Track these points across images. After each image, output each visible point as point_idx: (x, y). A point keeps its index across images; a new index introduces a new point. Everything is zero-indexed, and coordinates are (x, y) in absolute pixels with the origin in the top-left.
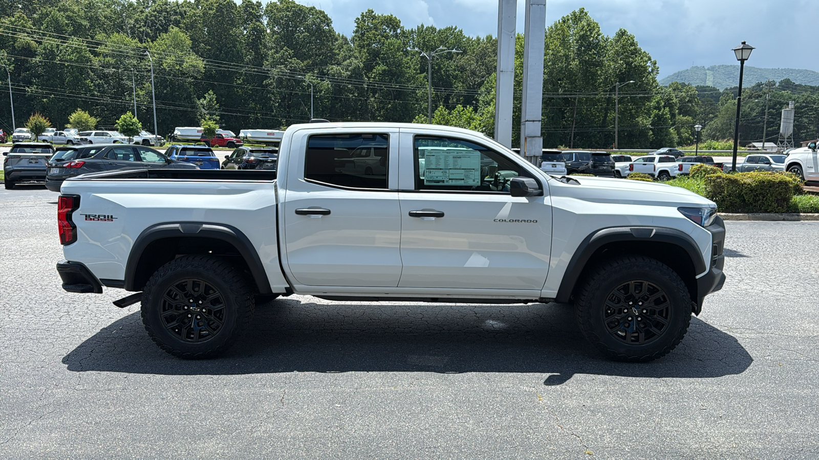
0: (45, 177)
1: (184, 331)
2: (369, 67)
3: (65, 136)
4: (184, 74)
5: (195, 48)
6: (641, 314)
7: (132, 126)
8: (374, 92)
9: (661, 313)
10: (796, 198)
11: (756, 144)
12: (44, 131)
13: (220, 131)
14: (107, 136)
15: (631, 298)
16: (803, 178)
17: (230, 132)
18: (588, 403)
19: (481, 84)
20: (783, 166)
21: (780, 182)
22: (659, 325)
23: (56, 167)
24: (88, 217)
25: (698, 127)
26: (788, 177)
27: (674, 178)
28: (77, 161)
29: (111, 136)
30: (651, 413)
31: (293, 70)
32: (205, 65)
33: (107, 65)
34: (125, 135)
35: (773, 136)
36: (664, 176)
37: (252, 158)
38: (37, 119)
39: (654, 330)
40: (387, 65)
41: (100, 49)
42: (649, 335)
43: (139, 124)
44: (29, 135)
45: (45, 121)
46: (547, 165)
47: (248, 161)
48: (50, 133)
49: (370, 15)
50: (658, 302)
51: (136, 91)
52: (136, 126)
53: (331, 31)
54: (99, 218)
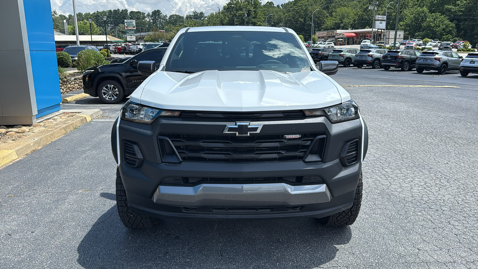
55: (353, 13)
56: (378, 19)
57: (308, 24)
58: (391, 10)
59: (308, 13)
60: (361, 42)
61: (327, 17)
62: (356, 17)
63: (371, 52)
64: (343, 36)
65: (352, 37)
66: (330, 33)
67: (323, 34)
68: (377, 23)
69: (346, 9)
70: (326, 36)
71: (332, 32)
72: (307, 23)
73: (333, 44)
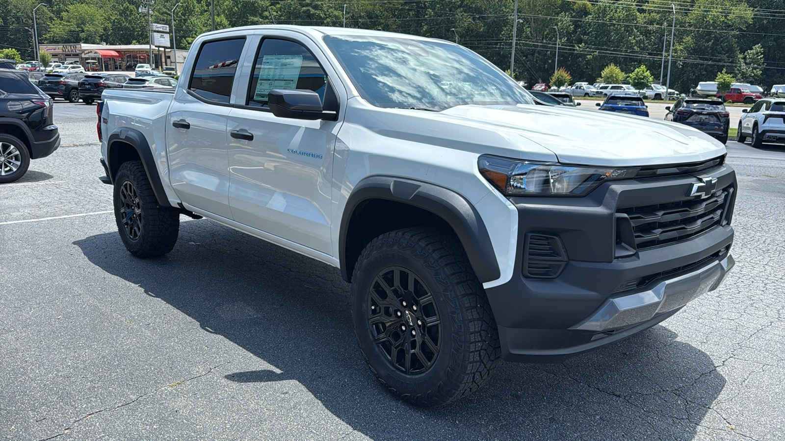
3: (584, 89)
4: (729, 26)
7: (643, 79)
14: (621, 89)
17: (758, 87)
24: (103, 121)
29: (624, 90)
32: (755, 15)
34: (636, 89)
43: (651, 78)
45: (566, 75)
51: (673, 46)
52: (647, 80)
55: (102, 16)
56: (157, 29)
57: (12, 29)
58: (167, 17)
59: (9, 7)
60: (136, 67)
61: (51, 18)
62: (108, 23)
63: (147, 82)
64: (96, 55)
65: (112, 58)
66: (69, 48)
67: (55, 49)
68: (157, 36)
69: (86, 7)
70: (62, 54)
71: (72, 47)
72: (11, 27)
73: (82, 68)
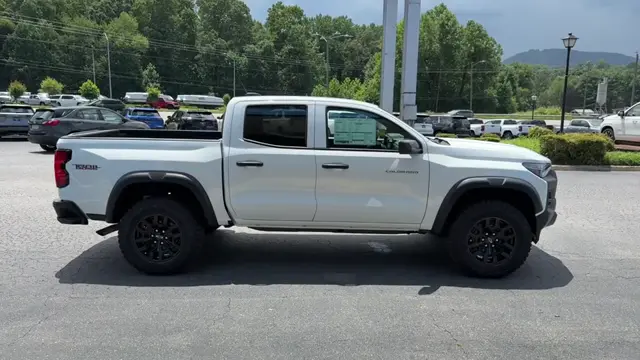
0: (27, 132)
1: (152, 254)
2: (278, 47)
3: (38, 98)
4: (133, 50)
5: (141, 30)
6: (494, 243)
7: (92, 91)
8: (283, 67)
9: (509, 242)
10: (609, 154)
11: (578, 111)
12: (22, 94)
13: (161, 96)
14: (72, 99)
15: (487, 230)
16: (614, 138)
17: (169, 96)
18: (457, 308)
19: (366, 62)
20: (599, 128)
21: (597, 142)
22: (508, 251)
23: (37, 124)
24: (78, 167)
25: (534, 97)
26: (602, 138)
27: (516, 137)
28: (53, 120)
29: (75, 99)
30: (503, 316)
31: (219, 48)
32: (149, 43)
33: (71, 42)
34: (86, 98)
35: (591, 104)
36: (508, 135)
37: (190, 118)
38: (16, 85)
39: (504, 254)
40: (293, 45)
41: (65, 29)
42: (501, 258)
43: (97, 90)
44: (9, 97)
45: (22, 86)
46: (418, 126)
47: (186, 121)
48: (26, 96)
49: (280, 6)
50: (507, 233)
52: (95, 92)
53: (249, 17)
54: (86, 167)
